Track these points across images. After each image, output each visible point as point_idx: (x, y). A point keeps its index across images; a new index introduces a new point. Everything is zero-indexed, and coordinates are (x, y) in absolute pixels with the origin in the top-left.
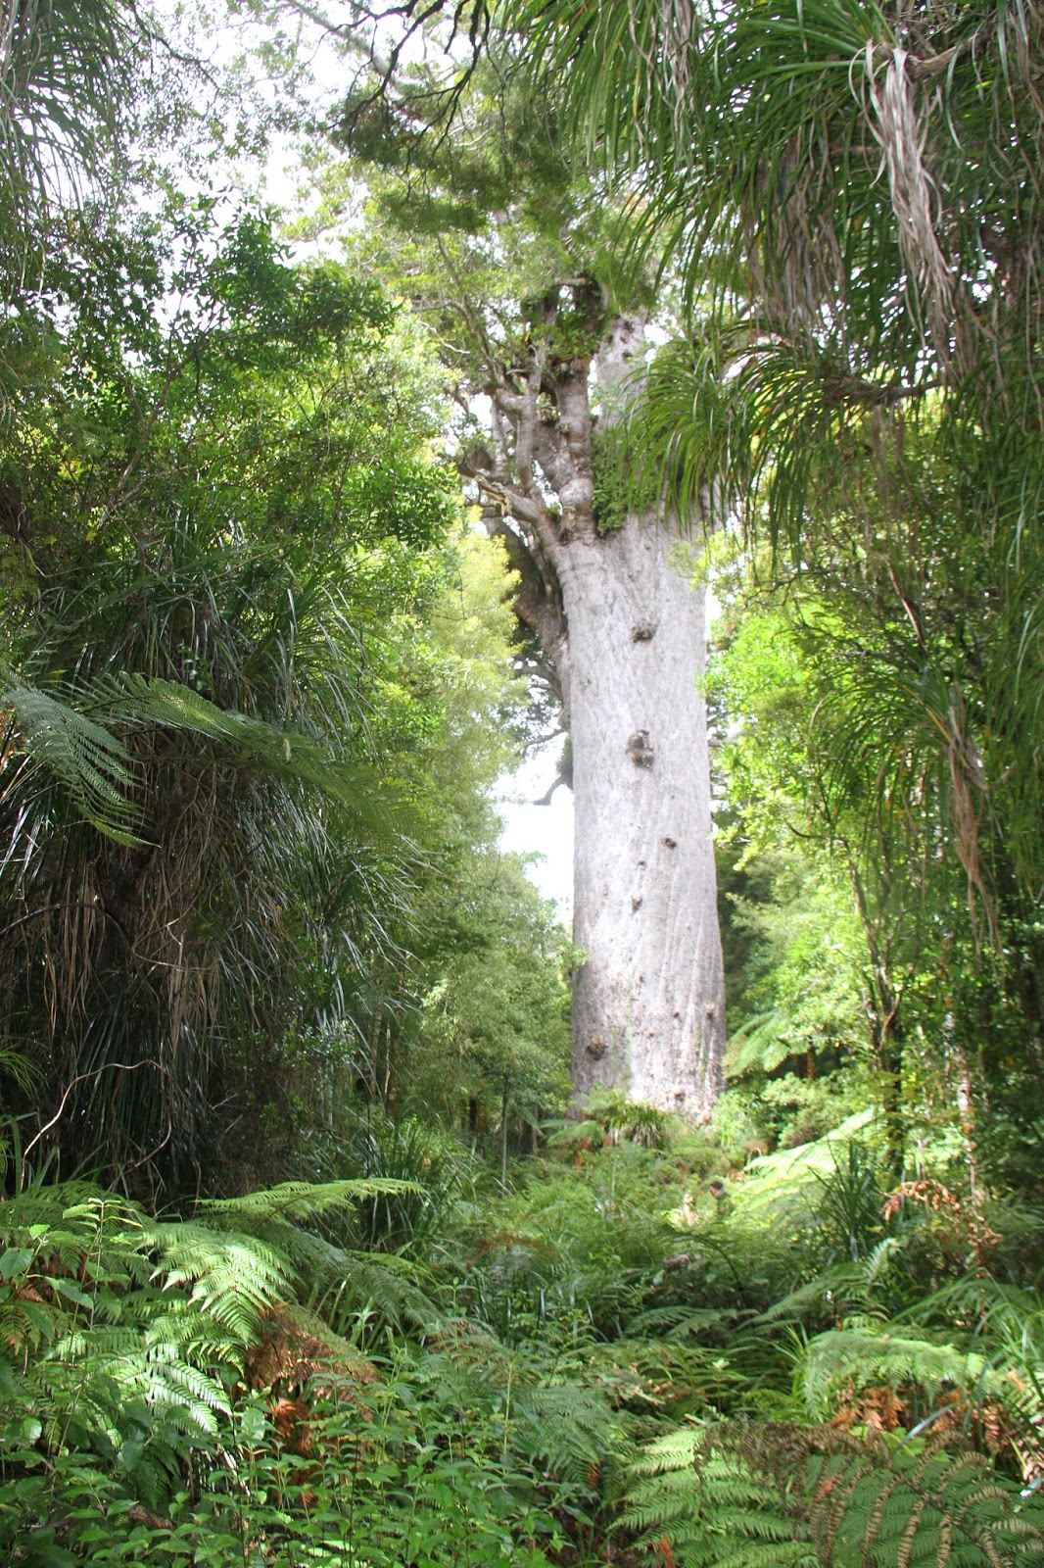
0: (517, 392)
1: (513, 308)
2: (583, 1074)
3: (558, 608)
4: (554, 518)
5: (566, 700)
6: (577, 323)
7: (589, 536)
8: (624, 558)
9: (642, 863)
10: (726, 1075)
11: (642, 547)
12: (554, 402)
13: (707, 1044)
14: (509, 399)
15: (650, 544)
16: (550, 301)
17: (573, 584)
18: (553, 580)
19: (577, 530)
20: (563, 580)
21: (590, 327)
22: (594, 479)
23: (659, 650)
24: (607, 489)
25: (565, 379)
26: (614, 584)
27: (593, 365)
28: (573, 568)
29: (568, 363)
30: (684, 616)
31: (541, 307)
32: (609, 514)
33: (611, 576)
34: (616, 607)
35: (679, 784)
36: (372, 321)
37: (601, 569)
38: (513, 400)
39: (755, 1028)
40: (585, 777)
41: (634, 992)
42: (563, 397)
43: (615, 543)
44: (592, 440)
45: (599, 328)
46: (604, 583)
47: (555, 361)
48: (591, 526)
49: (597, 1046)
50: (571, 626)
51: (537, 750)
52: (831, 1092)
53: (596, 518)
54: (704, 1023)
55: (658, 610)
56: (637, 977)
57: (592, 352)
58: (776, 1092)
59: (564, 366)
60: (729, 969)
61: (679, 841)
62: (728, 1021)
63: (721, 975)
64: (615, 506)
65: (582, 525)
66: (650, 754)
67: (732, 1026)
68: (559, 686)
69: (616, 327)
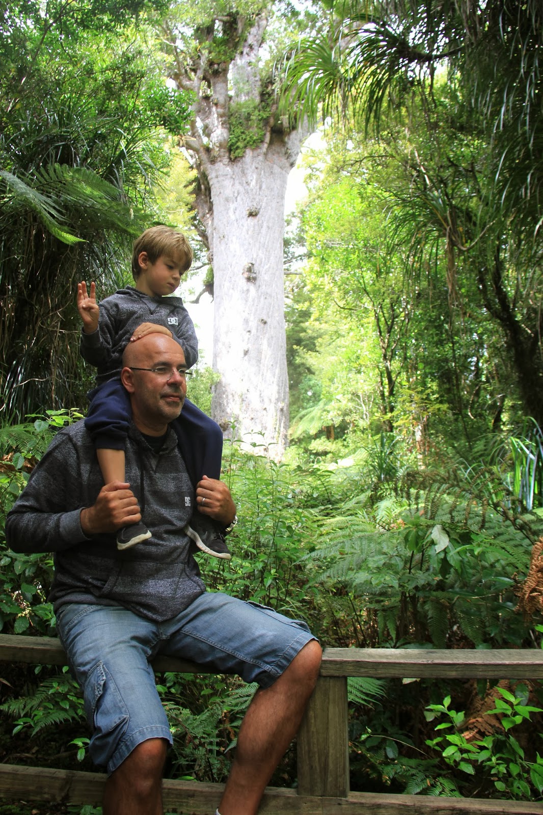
0: (190, 79)
1: (189, 32)
3: (208, 198)
4: (208, 150)
5: (211, 247)
6: (224, 42)
7: (226, 160)
8: (244, 172)
9: (249, 331)
10: (290, 438)
11: (253, 167)
12: (209, 86)
13: (280, 424)
14: (186, 83)
15: (257, 166)
16: (210, 30)
17: (217, 185)
18: (206, 183)
19: (220, 156)
20: (211, 183)
21: (231, 45)
22: (230, 129)
23: (260, 222)
24: (237, 135)
25: (216, 73)
26: (238, 187)
27: (231, 66)
28: (217, 177)
29: (218, 64)
30: (274, 204)
31: (205, 32)
32: (238, 148)
33: (237, 182)
34: (239, 198)
35: (269, 291)
36: (157, 7)
37: (231, 178)
38: (188, 83)
39: (304, 416)
40: (220, 286)
41: (244, 397)
42: (214, 84)
43: (239, 164)
44: (229, 108)
45: (236, 46)
46: (233, 185)
47: (211, 63)
48: (227, 155)
49: (224, 424)
50: (215, 208)
51: (193, 274)
52: (343, 445)
53: (230, 150)
54: (279, 413)
55: (260, 200)
56: (246, 389)
57: (232, 59)
58: (318, 445)
59: (216, 66)
60: (292, 387)
61: (269, 321)
62: (291, 413)
63: (287, 389)
64: (240, 144)
65: (222, 154)
66: (254, 275)
67: (293, 415)
68: (207, 239)
69: (244, 46)
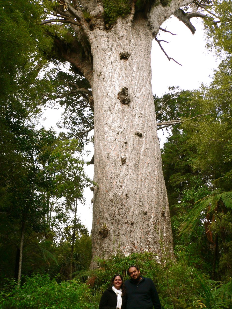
2: (98, 246)
7: (102, 27)
8: (116, 33)
9: (126, 143)
11: (124, 29)
17: (95, 43)
23: (131, 62)
26: (112, 42)
28: (95, 38)
33: (111, 39)
34: (113, 48)
37: (107, 37)
41: (124, 202)
46: (108, 41)
48: (102, 23)
53: (105, 19)
54: (160, 218)
56: (124, 194)
65: (99, 23)
